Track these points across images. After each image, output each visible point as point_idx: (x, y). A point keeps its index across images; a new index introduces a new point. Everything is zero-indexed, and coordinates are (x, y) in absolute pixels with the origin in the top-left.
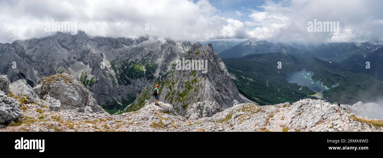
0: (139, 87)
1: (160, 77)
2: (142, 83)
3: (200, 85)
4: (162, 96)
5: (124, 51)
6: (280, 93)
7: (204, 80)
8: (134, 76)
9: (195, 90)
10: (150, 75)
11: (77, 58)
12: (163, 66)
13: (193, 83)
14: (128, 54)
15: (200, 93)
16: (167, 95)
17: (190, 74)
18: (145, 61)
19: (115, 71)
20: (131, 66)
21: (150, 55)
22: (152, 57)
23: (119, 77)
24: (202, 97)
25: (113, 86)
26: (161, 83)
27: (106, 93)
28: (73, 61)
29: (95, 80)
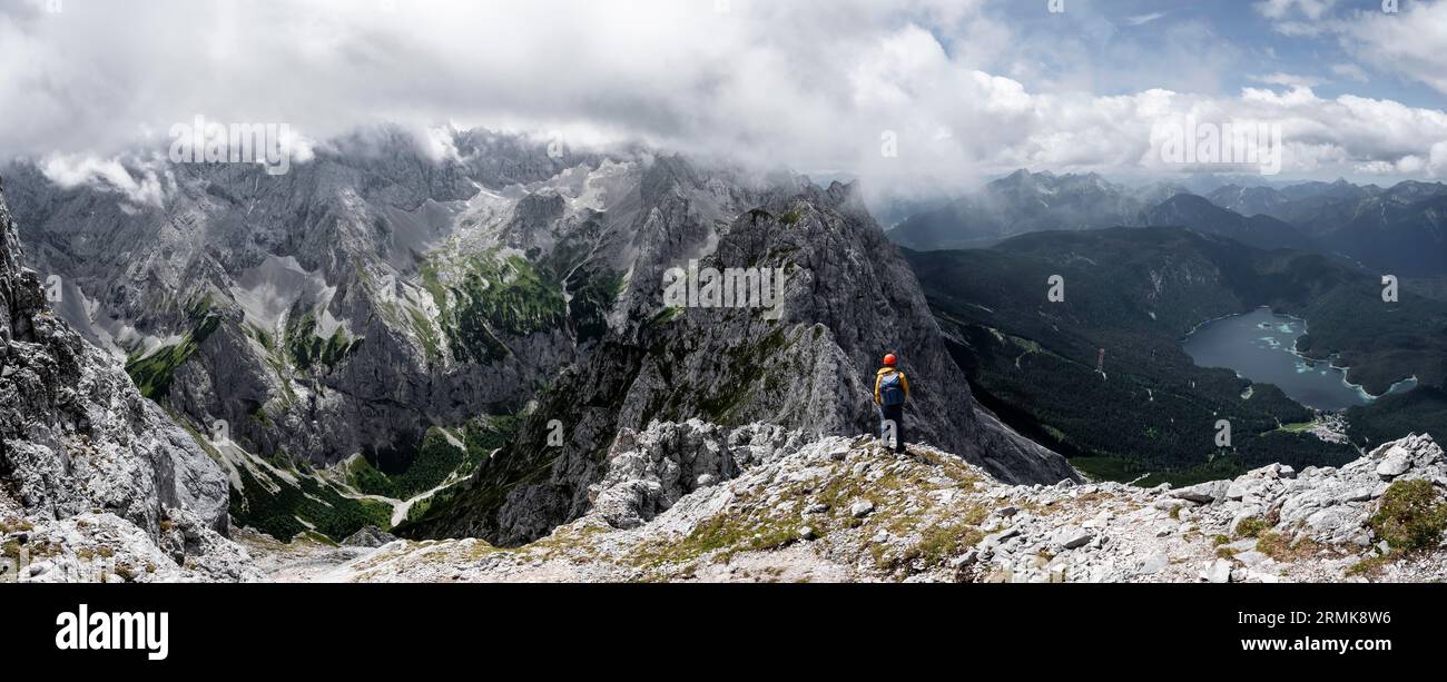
0: (540, 370)
1: (631, 328)
2: (556, 353)
3: (791, 360)
4: (630, 409)
5: (481, 211)
6: (1157, 407)
7: (810, 337)
8: (522, 322)
9: (772, 384)
10: (591, 320)
11: (272, 239)
12: (647, 281)
13: (763, 353)
14: (494, 227)
15: (790, 400)
16: (650, 406)
17: (755, 314)
18: (569, 258)
19: (440, 300)
20: (506, 280)
21: (593, 231)
22: (602, 242)
23: (454, 327)
24: (799, 418)
25: (430, 366)
26: (633, 353)
27: (397, 396)
28: (256, 256)
29: (351, 339)
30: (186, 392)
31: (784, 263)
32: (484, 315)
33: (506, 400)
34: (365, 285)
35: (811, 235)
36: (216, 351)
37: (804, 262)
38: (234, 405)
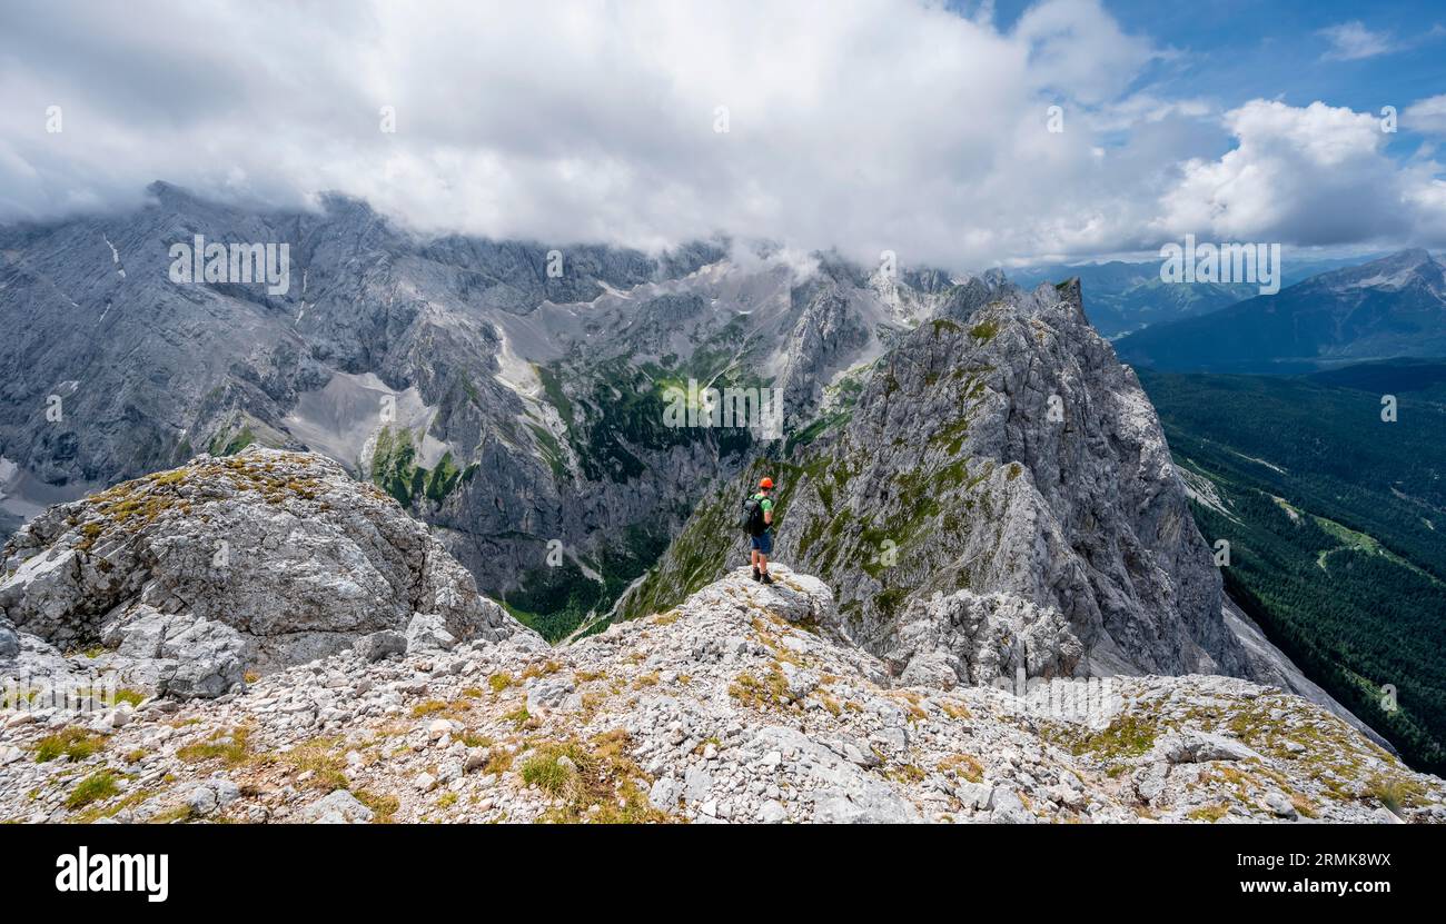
1: (778, 441)
2: (696, 468)
3: (976, 499)
4: (786, 535)
5: (607, 314)
7: (1004, 477)
8: (659, 435)
9: (951, 524)
10: (733, 432)
12: (797, 390)
13: (940, 485)
14: (624, 331)
15: (971, 544)
16: (808, 533)
17: (932, 439)
18: (709, 364)
19: (566, 413)
20: (640, 390)
21: (735, 335)
22: (747, 347)
23: (584, 443)
24: (982, 568)
25: (560, 489)
26: (785, 471)
27: (523, 527)
28: (317, 375)
29: (462, 466)
31: (973, 384)
32: (618, 428)
34: (476, 402)
35: (1012, 352)
37: (999, 384)
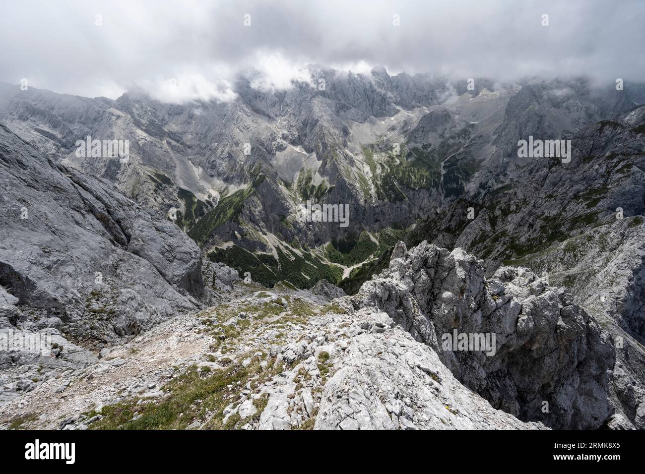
0: (421, 209)
1: (479, 193)
2: (431, 201)
8: (415, 183)
10: (455, 186)
12: (497, 167)
18: (447, 150)
19: (373, 169)
21: (466, 135)
22: (471, 142)
23: (379, 183)
25: (366, 201)
26: (475, 207)
28: (282, 145)
29: (329, 186)
30: (250, 211)
32: (395, 177)
33: (401, 222)
34: (336, 160)
36: (264, 191)
38: (274, 218)
